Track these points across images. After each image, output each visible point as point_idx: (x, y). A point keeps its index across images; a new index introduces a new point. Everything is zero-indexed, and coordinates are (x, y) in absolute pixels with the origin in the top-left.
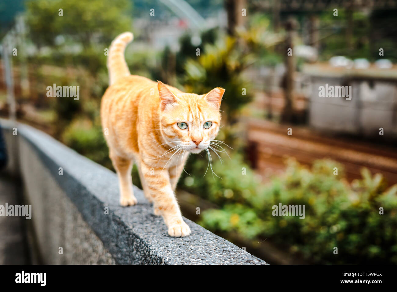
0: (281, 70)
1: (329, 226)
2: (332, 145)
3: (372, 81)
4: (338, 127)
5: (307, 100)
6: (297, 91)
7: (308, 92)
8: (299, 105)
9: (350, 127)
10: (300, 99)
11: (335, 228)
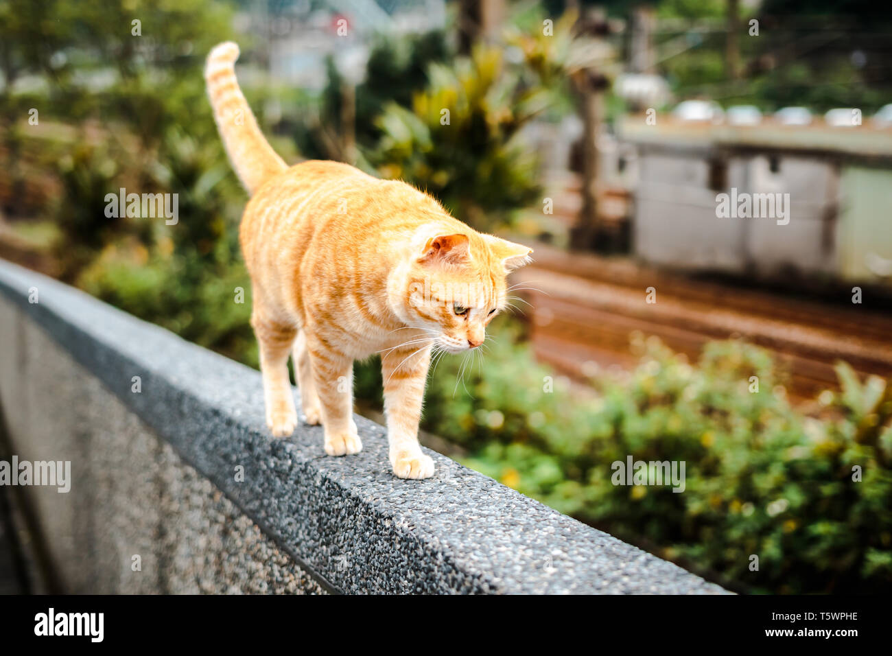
0: (572, 128)
1: (759, 501)
2: (684, 298)
3: (775, 155)
4: (700, 260)
5: (628, 196)
6: (607, 178)
7: (631, 179)
8: (612, 209)
9: (726, 260)
10: (612, 194)
11: (776, 508)
